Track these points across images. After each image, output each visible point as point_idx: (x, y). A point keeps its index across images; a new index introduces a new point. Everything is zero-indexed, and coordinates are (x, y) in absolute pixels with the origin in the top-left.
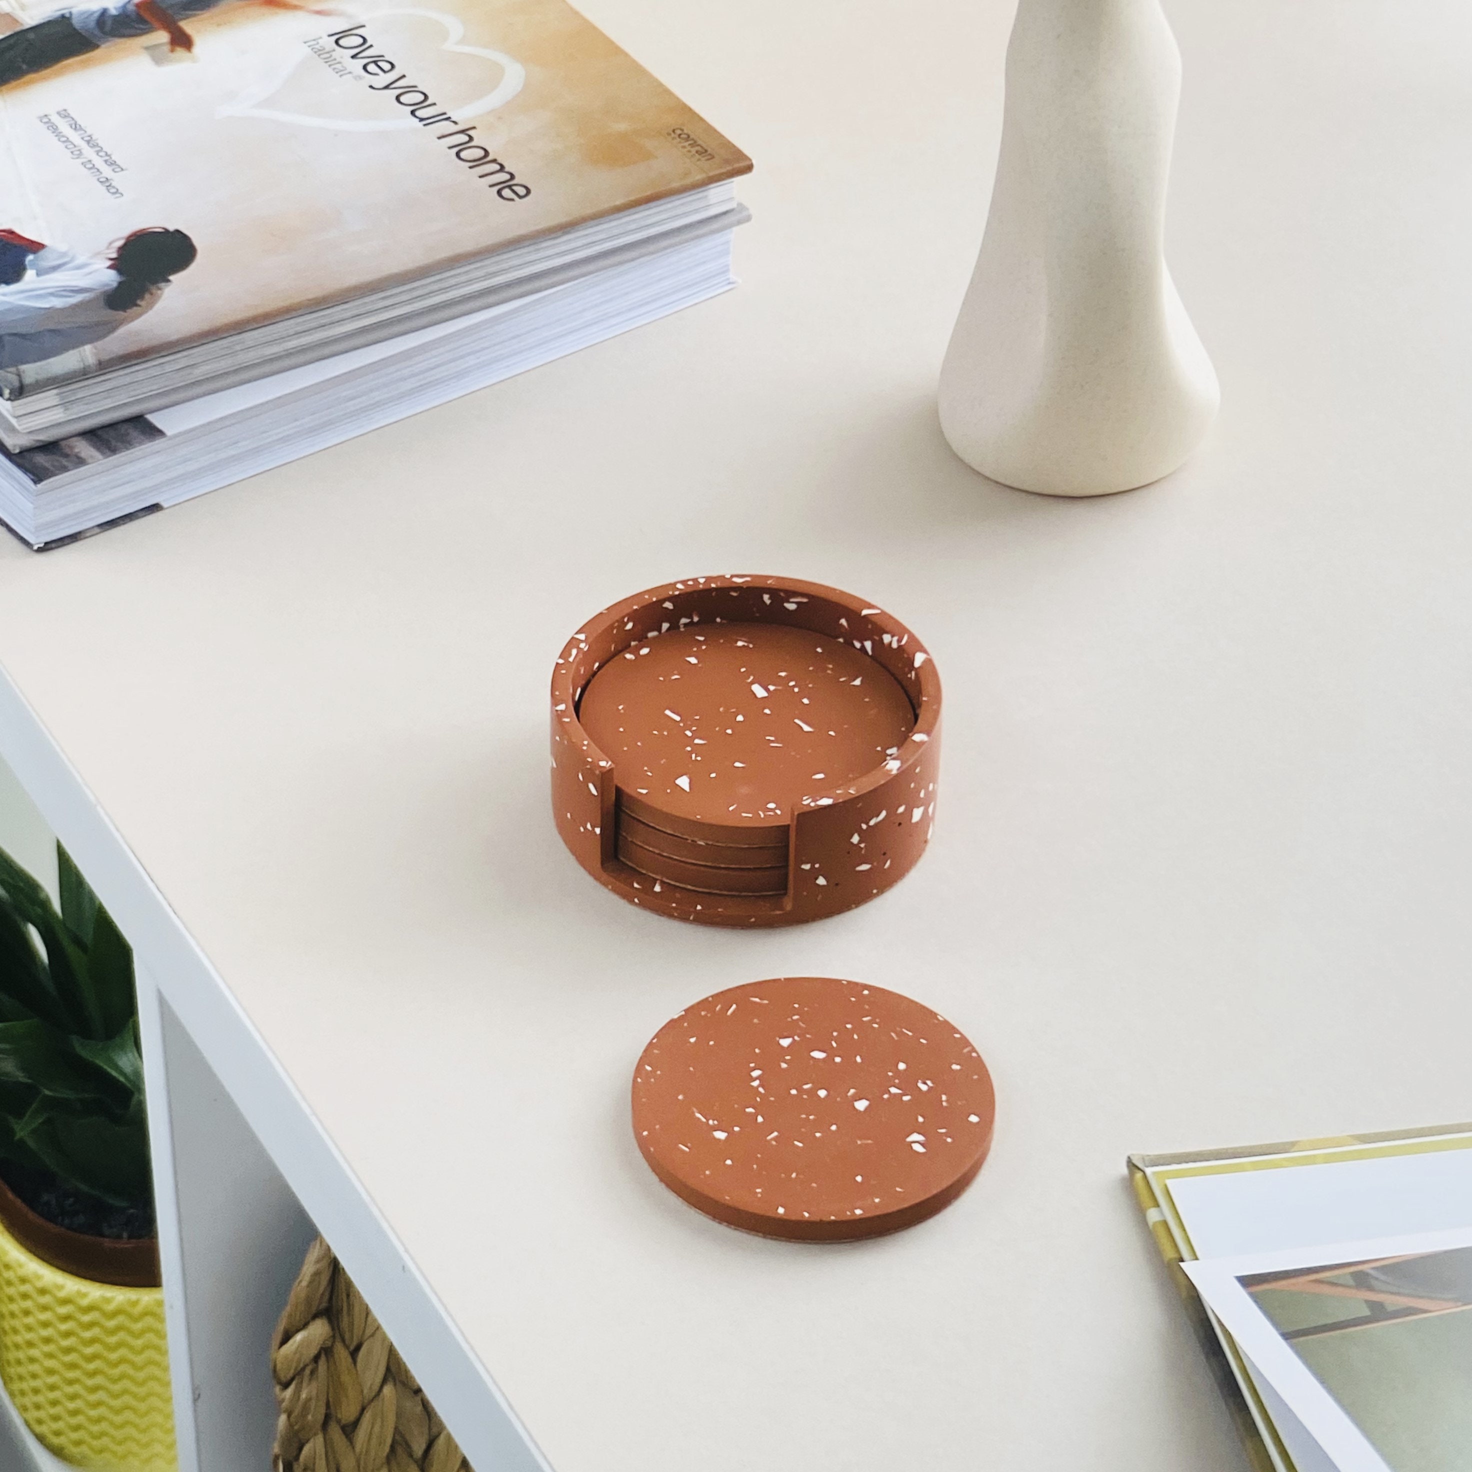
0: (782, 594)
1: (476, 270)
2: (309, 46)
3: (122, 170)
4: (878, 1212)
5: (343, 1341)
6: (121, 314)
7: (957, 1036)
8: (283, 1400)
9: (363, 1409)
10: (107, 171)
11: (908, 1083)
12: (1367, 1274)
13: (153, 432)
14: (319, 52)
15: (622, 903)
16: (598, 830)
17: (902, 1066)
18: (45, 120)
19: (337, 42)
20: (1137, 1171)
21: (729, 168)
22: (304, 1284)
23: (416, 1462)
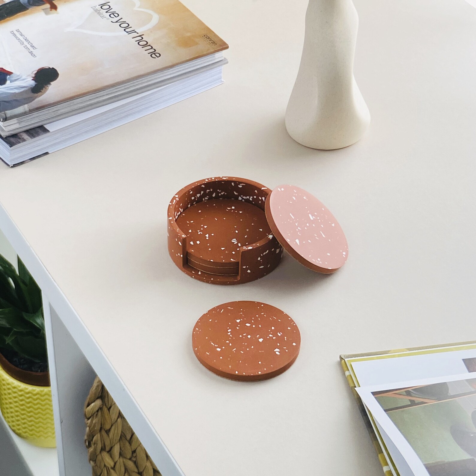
0: (237, 183)
1: (145, 79)
2: (93, 9)
3: (36, 49)
4: (265, 373)
5: (106, 405)
6: (36, 95)
7: (290, 319)
8: (88, 423)
9: (112, 426)
10: (31, 49)
11: (275, 333)
12: (410, 391)
13: (46, 131)
14: (96, 11)
15: (189, 277)
16: (182, 256)
17: (273, 328)
18: (12, 33)
19: (101, 7)
20: (342, 360)
21: (222, 48)
22: (94, 389)
23: (128, 441)
